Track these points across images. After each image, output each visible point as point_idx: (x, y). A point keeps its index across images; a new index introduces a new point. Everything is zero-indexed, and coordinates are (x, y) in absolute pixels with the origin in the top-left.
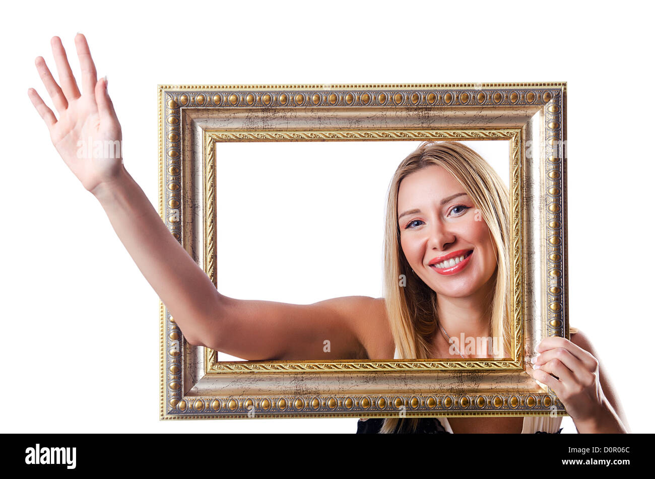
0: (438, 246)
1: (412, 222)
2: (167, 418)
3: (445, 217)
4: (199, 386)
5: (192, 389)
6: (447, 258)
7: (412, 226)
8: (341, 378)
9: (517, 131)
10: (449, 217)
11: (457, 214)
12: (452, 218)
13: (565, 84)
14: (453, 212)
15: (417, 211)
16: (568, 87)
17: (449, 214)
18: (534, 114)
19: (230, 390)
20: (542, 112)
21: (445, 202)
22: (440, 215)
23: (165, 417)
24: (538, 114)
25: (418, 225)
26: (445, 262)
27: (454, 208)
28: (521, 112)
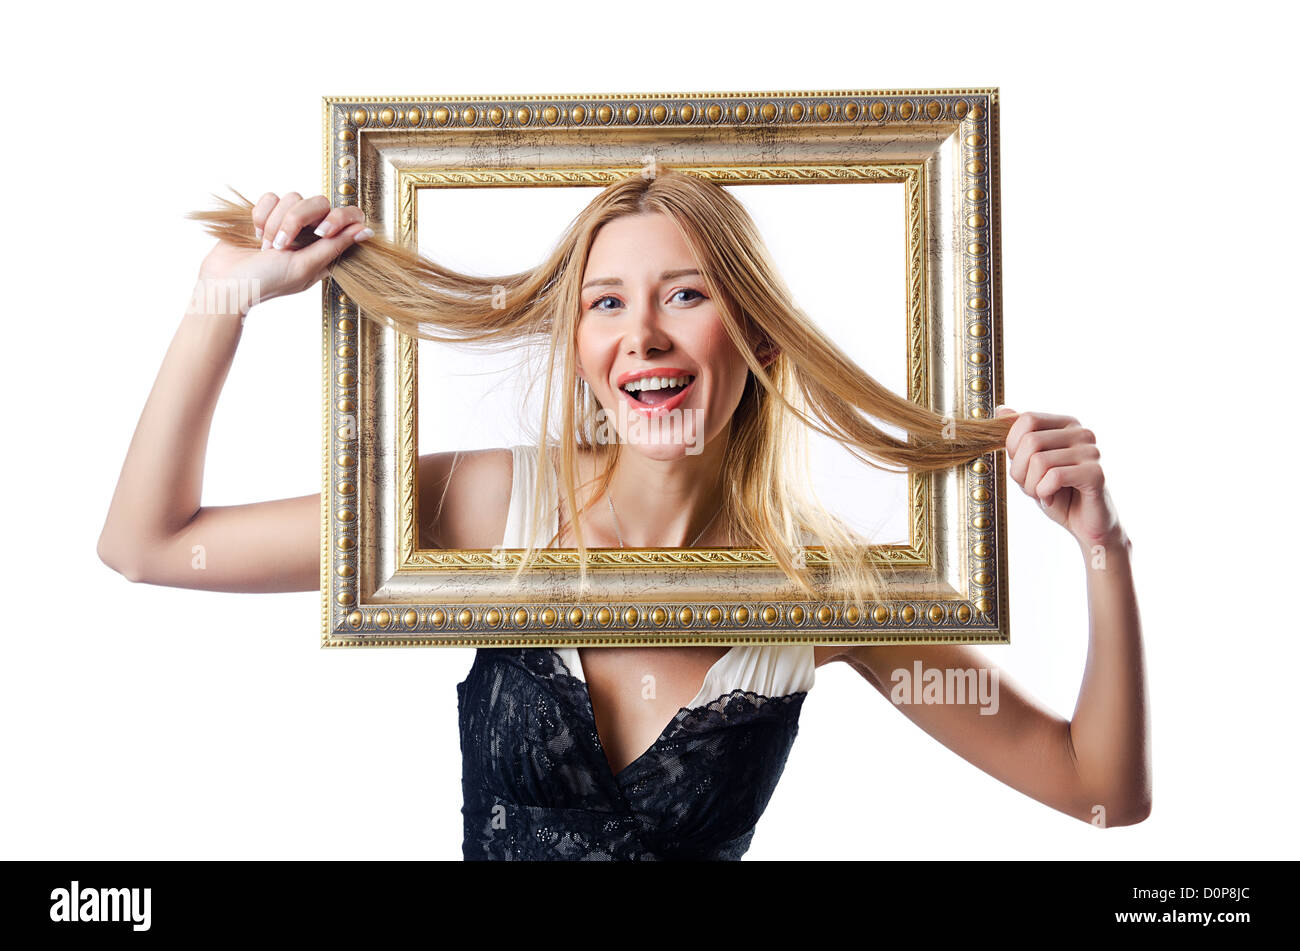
0: (638, 350)
1: (604, 299)
2: (335, 645)
3: (662, 303)
4: (388, 588)
5: (375, 595)
6: (649, 376)
7: (602, 305)
8: (629, 575)
9: (916, 167)
10: (669, 304)
11: (683, 302)
12: (673, 307)
13: (996, 91)
14: (676, 298)
15: (616, 282)
16: (1001, 95)
17: (670, 300)
18: (944, 139)
19: (442, 597)
20: (957, 136)
21: (668, 277)
22: (654, 299)
23: (332, 642)
24: (951, 138)
25: (612, 306)
26: (643, 381)
27: (681, 291)
28: (929, 136)
